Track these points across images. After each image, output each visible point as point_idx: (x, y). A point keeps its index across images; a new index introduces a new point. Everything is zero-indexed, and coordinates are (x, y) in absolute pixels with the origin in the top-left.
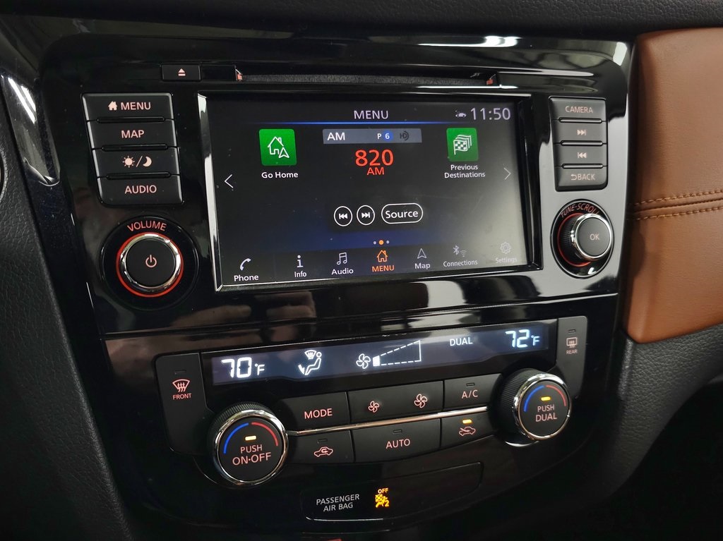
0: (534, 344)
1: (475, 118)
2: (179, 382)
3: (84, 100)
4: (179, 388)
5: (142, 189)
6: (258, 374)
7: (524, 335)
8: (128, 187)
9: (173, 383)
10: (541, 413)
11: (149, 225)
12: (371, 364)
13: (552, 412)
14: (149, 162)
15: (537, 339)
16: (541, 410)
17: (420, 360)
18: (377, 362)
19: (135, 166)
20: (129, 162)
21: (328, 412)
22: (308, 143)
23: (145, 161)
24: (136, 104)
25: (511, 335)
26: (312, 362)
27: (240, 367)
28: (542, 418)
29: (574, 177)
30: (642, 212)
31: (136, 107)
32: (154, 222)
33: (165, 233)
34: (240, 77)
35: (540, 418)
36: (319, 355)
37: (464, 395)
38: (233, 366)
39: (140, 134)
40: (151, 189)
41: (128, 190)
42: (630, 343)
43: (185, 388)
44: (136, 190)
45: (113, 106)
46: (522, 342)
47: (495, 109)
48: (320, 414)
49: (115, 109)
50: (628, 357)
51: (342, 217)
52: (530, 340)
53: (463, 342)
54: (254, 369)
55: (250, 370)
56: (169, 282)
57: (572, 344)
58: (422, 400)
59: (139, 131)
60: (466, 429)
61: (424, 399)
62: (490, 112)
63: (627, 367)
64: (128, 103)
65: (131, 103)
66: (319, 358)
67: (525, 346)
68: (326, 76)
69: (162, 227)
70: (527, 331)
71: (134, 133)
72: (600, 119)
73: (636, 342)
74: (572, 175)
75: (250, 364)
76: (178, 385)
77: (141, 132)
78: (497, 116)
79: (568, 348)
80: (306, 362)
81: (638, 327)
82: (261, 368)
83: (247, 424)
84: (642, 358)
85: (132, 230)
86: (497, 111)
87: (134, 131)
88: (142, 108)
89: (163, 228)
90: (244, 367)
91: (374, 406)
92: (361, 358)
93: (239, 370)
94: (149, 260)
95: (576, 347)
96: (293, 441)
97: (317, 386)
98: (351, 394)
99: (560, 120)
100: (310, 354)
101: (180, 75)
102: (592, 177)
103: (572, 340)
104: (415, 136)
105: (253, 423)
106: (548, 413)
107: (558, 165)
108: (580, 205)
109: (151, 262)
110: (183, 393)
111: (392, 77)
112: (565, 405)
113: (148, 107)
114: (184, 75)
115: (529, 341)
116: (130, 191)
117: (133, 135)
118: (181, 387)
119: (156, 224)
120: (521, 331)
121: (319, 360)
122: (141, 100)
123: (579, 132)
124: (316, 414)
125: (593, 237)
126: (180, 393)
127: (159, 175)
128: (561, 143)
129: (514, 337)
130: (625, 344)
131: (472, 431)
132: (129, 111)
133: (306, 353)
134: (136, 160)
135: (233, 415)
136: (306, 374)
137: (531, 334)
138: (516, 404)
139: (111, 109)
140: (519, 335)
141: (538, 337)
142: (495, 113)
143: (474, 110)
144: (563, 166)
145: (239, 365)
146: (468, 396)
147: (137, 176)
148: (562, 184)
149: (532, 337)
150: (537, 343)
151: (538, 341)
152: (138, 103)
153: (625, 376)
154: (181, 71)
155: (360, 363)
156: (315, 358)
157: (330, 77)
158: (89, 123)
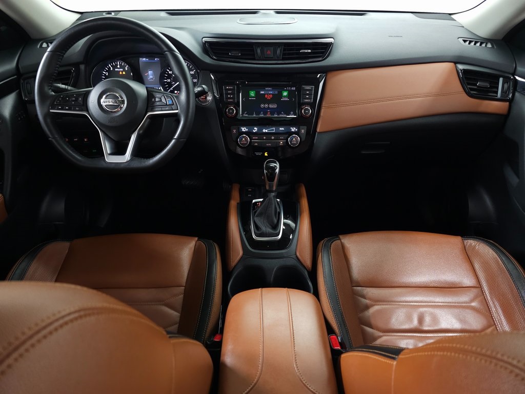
1: (288, 89)
3: (223, 86)
5: (231, 100)
8: (229, 100)
9: (234, 130)
11: (231, 106)
12: (265, 131)
14: (232, 96)
17: (274, 131)
18: (267, 131)
21: (257, 138)
22: (257, 94)
24: (231, 87)
27: (244, 129)
33: (234, 107)
36: (257, 129)
39: (231, 92)
40: (232, 100)
46: (294, 130)
50: (316, 135)
51: (262, 106)
53: (282, 129)
56: (233, 115)
58: (273, 138)
63: (316, 137)
68: (262, 82)
73: (318, 132)
79: (302, 132)
80: (254, 130)
81: (319, 130)
82: (247, 130)
83: (243, 137)
84: (320, 135)
85: (229, 106)
91: (265, 138)
95: (304, 132)
96: (250, 142)
97: (255, 133)
98: (261, 135)
100: (255, 128)
103: (303, 130)
104: (276, 92)
109: (231, 111)
110: (235, 132)
111: (273, 82)
124: (255, 138)
125: (306, 111)
127: (233, 98)
129: (292, 129)
130: (316, 133)
131: (283, 144)
132: (229, 88)
134: (230, 96)
135: (241, 136)
139: (227, 88)
146: (282, 138)
147: (230, 98)
149: (296, 129)
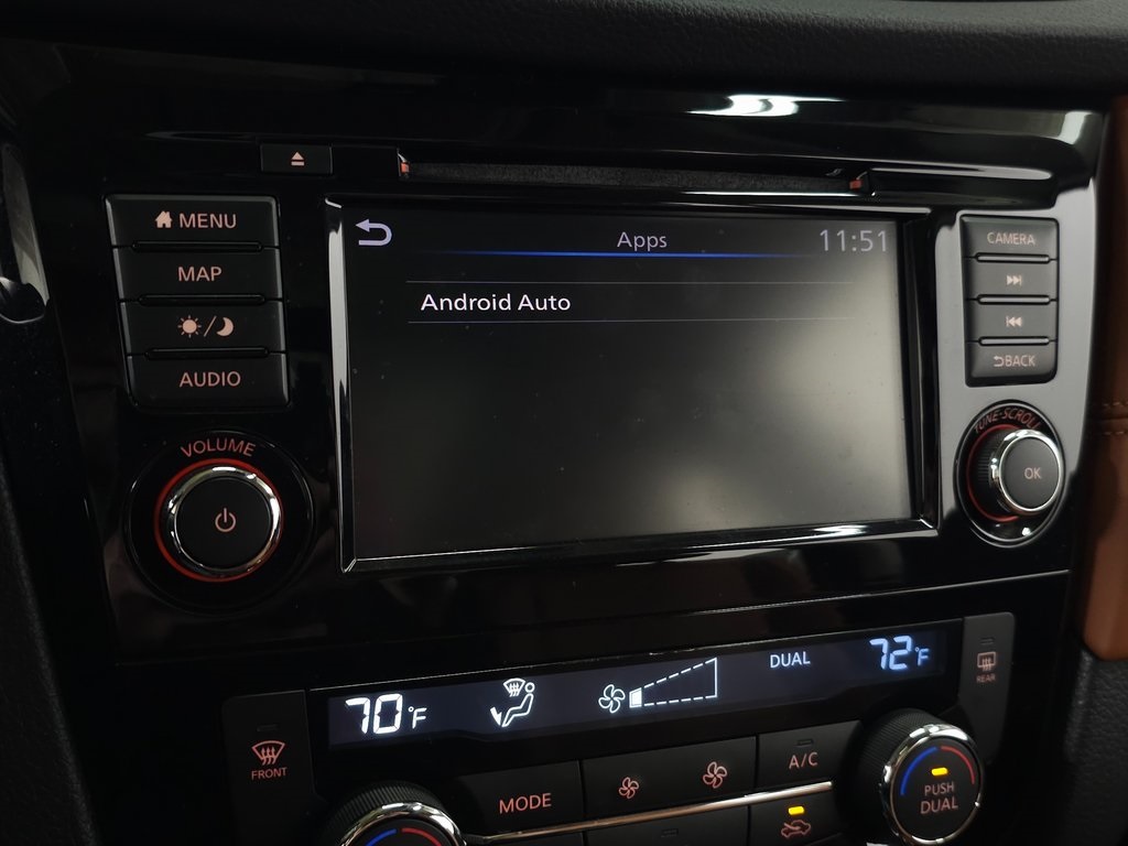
0: (919, 663)
1: (827, 249)
2: (265, 746)
3: (108, 204)
4: (264, 758)
5: (212, 379)
6: (414, 725)
7: (903, 646)
8: (186, 374)
9: (254, 748)
10: (931, 797)
11: (221, 446)
12: (626, 703)
13: (949, 796)
14: (228, 328)
15: (924, 654)
16: (931, 793)
17: (716, 696)
18: (636, 699)
19: (201, 335)
20: (190, 326)
21: (544, 800)
23: (222, 326)
24: (208, 218)
25: (880, 647)
26: (517, 701)
27: (382, 713)
28: (931, 806)
29: (999, 362)
30: (1114, 421)
31: (208, 223)
32: (232, 441)
34: (405, 168)
35: (926, 808)
36: (530, 688)
37: (794, 762)
38: (367, 711)
39: (213, 274)
40: (229, 379)
41: (186, 379)
42: (1087, 659)
43: (275, 757)
44: (200, 381)
45: (164, 219)
46: (899, 660)
47: (862, 232)
48: (529, 804)
49: (168, 225)
50: (1083, 684)
52: (913, 656)
53: (794, 661)
54: (407, 717)
55: (398, 718)
56: (258, 559)
57: (987, 665)
58: (717, 773)
59: (212, 268)
60: (794, 826)
61: (721, 772)
62: (854, 237)
63: (1081, 702)
64: (193, 216)
65: (199, 215)
66: (530, 694)
67: (903, 666)
68: (563, 168)
69: (247, 449)
70: (907, 639)
71: (203, 273)
72: (1045, 256)
73: (1097, 658)
74: (996, 358)
75: (399, 707)
76: (263, 751)
77: (216, 272)
78: (867, 244)
79: (981, 672)
80: (505, 703)
81: (1102, 631)
82: (419, 714)
83: (393, 831)
84: (1107, 687)
85: (189, 455)
86: (866, 235)
87: (202, 268)
88: (220, 226)
89: (248, 451)
90: (388, 714)
91: (630, 787)
92: (609, 694)
93: (377, 720)
94: (222, 518)
95: (994, 670)
98: (588, 764)
99: (977, 257)
100: (513, 687)
101: (294, 164)
102: (1031, 360)
103: (987, 657)
105: (405, 830)
106: (942, 797)
107: (971, 340)
108: (1008, 411)
109: (226, 521)
110: (272, 767)
111: (683, 172)
112: (973, 782)
113: (230, 223)
114: (302, 164)
115: (910, 659)
116: (189, 381)
117: (199, 276)
118: (268, 756)
119: (237, 443)
120: (898, 639)
121: (529, 698)
122: (218, 209)
123: (1009, 280)
124: (522, 804)
125: (1029, 473)
126: (265, 768)
127: (248, 353)
128: (978, 299)
129: (885, 650)
130: (1078, 659)
131: (804, 828)
132: (194, 231)
133: (505, 684)
134: (202, 323)
135: (366, 813)
136: (504, 725)
137: (915, 644)
138: (887, 778)
139: (160, 225)
140: (894, 647)
141: (926, 650)
142: (862, 239)
143: (825, 232)
144: (980, 341)
145: (378, 708)
146: (800, 763)
148: (978, 371)
149: (917, 649)
150: (924, 661)
151: (926, 657)
152: (212, 216)
153: (1077, 718)
154: (297, 156)
155: (606, 703)
156: (523, 693)
157: (569, 169)
158: (116, 251)
